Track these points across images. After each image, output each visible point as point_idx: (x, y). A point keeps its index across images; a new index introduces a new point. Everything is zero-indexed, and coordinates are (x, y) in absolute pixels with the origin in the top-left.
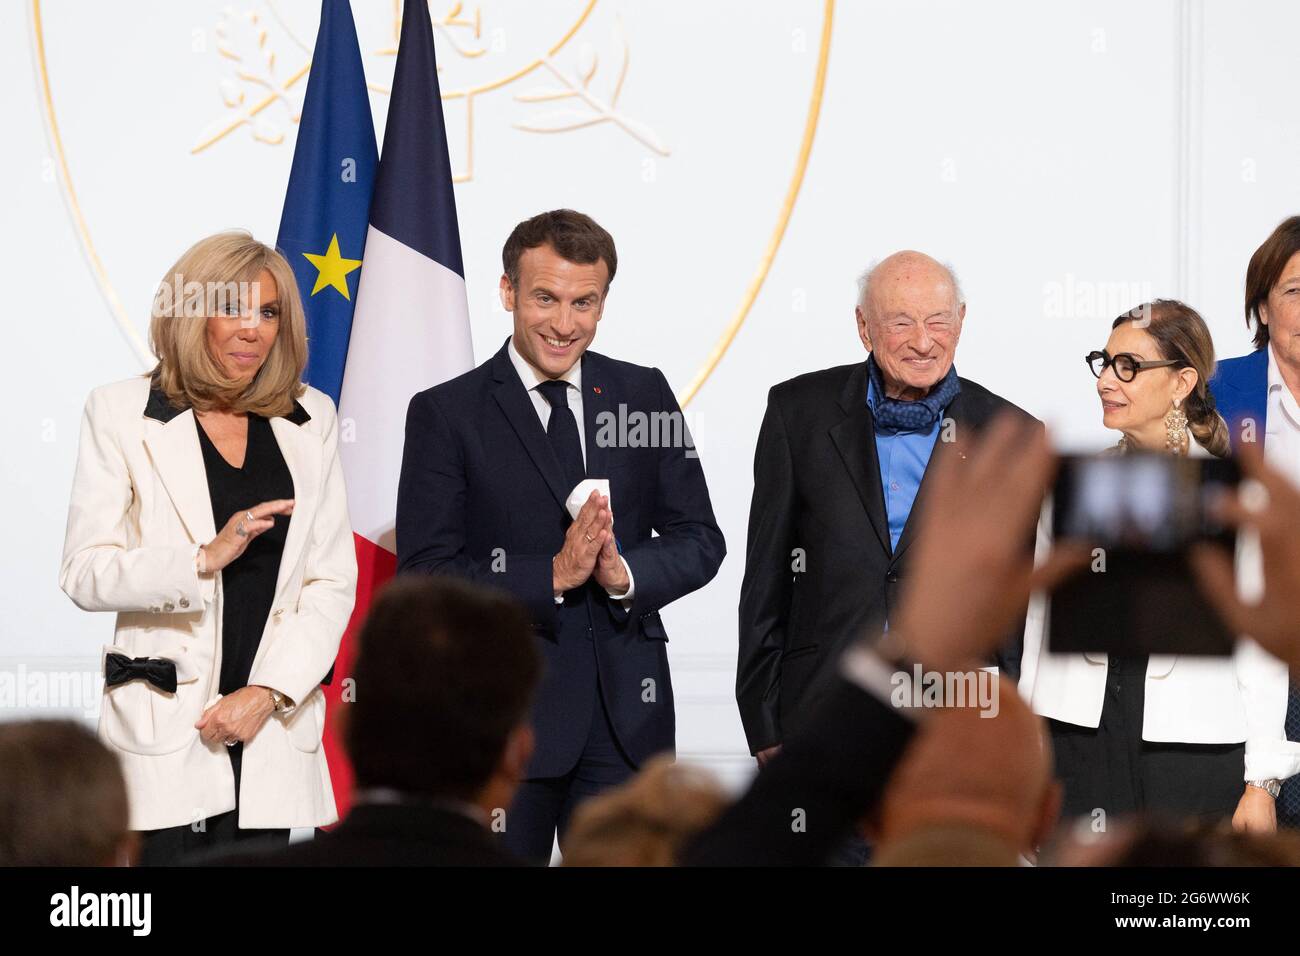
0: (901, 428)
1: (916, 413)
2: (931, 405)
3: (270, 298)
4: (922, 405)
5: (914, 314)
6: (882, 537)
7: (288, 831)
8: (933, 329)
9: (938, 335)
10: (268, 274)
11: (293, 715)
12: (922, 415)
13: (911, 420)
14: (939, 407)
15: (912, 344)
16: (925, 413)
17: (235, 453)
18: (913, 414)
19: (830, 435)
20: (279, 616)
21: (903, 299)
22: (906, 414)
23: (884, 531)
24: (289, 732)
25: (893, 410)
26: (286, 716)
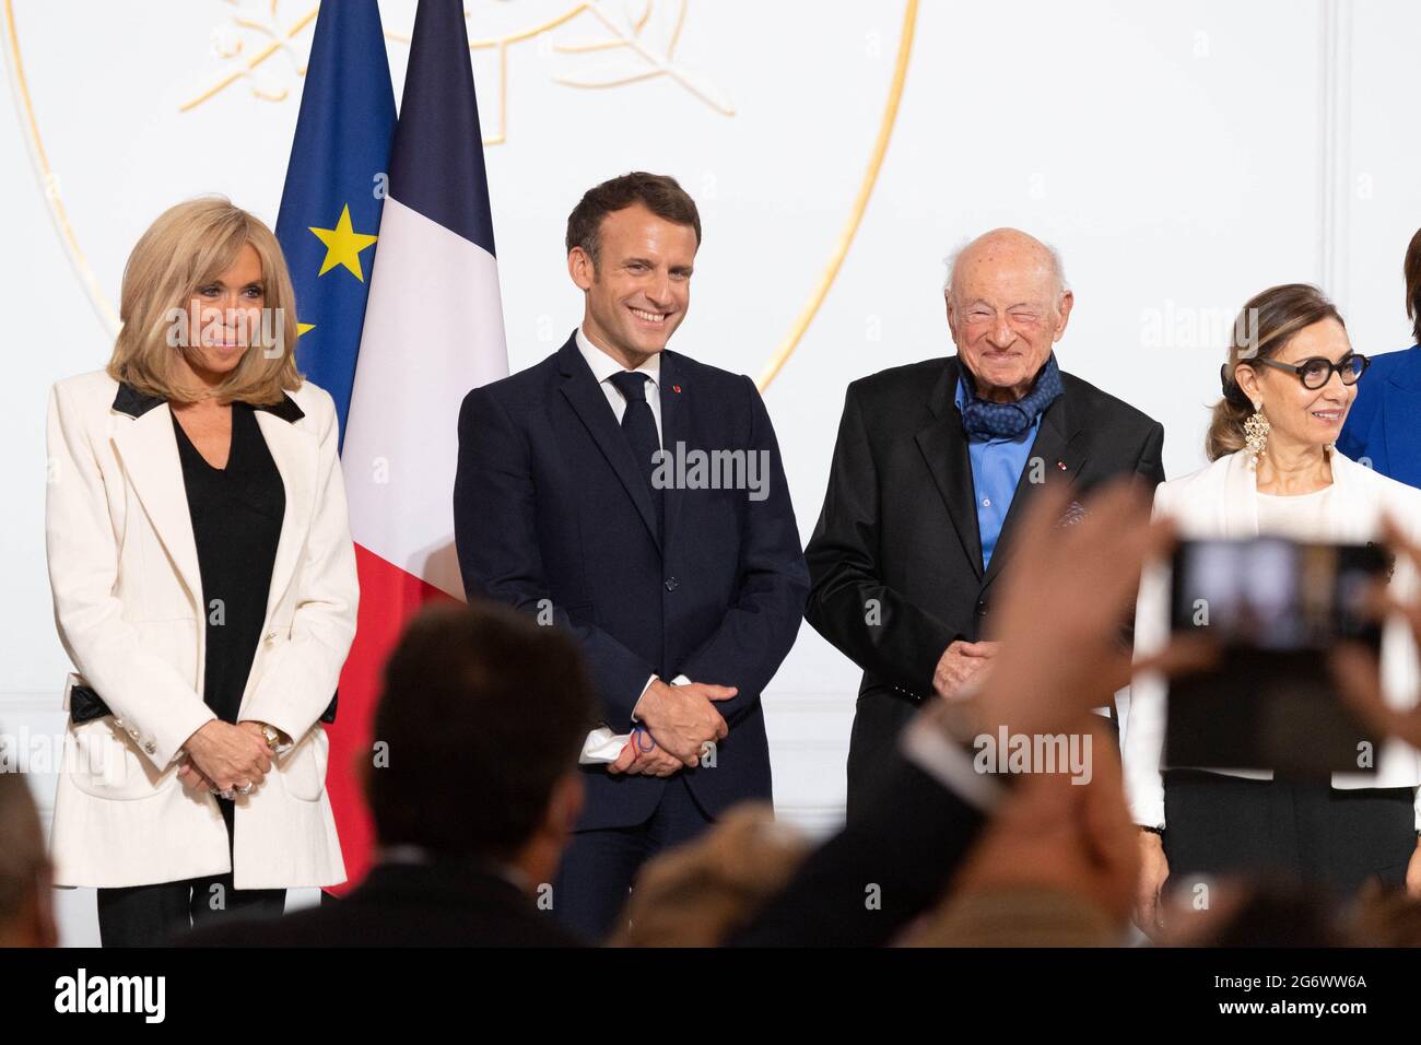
0: (993, 435)
1: (1008, 417)
2: (1025, 408)
3: (253, 276)
4: (1015, 407)
5: (993, 301)
6: (973, 561)
7: (283, 892)
8: (1017, 321)
9: (1024, 328)
10: (251, 249)
11: (289, 756)
12: (1016, 419)
13: (1002, 425)
14: (1035, 410)
15: (991, 338)
16: (1019, 418)
17: (216, 451)
18: (1005, 418)
19: (916, 441)
20: (272, 640)
21: (983, 285)
22: (996, 419)
23: (977, 556)
24: (283, 775)
25: (982, 413)
26: (281, 756)
